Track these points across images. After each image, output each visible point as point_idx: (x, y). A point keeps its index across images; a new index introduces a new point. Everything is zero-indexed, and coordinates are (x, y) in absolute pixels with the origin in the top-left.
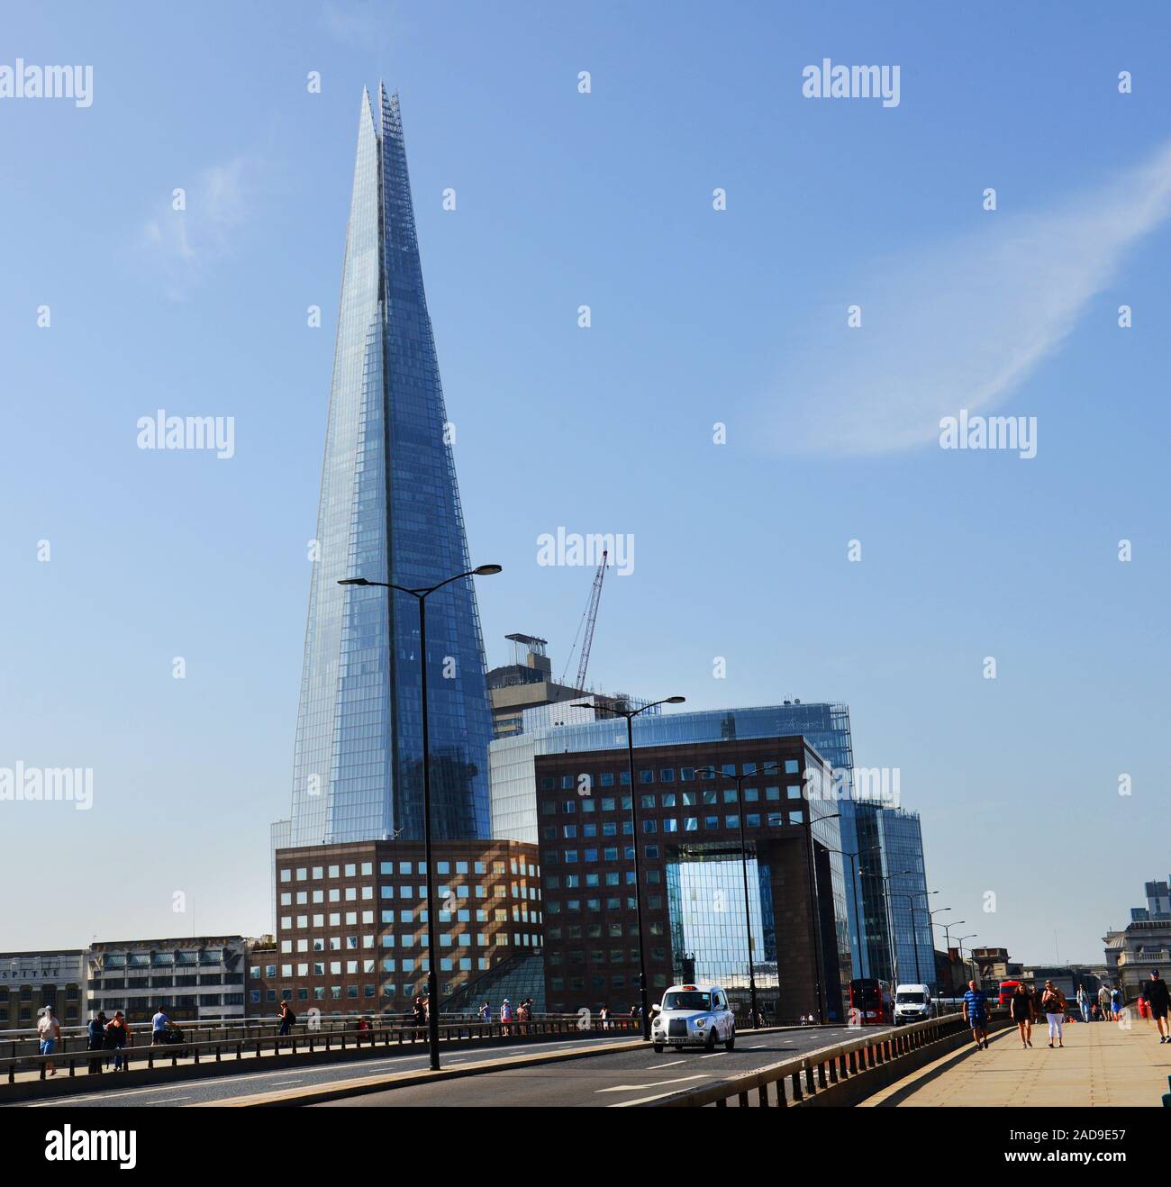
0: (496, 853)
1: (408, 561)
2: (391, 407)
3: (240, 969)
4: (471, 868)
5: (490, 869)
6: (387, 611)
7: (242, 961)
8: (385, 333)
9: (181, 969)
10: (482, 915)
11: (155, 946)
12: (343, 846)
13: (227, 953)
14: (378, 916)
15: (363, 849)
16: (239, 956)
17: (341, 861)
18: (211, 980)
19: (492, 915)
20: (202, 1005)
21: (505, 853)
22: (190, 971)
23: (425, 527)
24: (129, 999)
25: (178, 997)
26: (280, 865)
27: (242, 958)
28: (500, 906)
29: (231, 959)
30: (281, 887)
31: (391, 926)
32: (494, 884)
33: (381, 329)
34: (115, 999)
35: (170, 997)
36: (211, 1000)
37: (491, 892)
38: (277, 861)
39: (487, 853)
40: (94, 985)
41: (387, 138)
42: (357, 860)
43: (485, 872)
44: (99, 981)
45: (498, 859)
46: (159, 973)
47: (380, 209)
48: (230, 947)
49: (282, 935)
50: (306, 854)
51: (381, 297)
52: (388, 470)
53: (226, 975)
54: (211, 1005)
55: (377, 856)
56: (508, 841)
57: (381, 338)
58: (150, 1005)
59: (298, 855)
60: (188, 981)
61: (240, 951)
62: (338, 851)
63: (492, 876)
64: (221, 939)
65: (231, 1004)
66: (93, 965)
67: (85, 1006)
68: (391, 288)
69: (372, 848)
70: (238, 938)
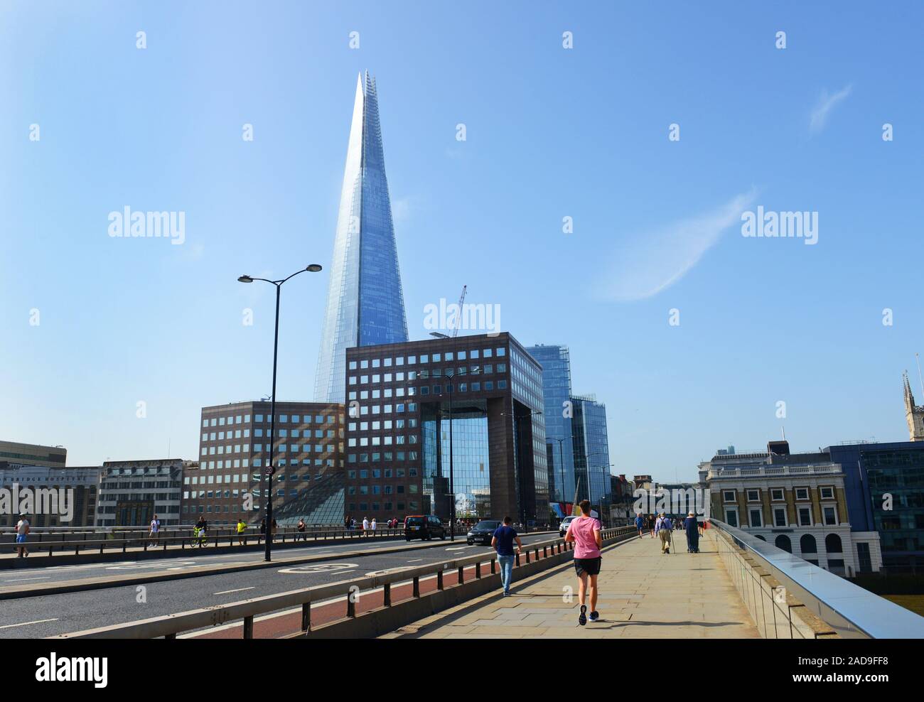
0: (329, 411)
1: (369, 288)
2: (364, 215)
3: (179, 478)
4: (314, 419)
5: (325, 420)
6: (357, 312)
7: (180, 474)
8: (362, 184)
9: (147, 478)
10: (319, 448)
11: (135, 465)
12: (236, 405)
13: (172, 469)
14: (252, 448)
15: (246, 407)
16: (179, 471)
17: (234, 414)
18: (163, 485)
19: (325, 448)
20: (157, 500)
21: (336, 411)
22: (152, 479)
23: (379, 273)
24: (119, 495)
25: (144, 494)
26: (204, 417)
27: (181, 472)
28: (330, 443)
29: (174, 472)
30: (203, 430)
31: (259, 454)
32: (327, 430)
33: (360, 180)
34: (112, 495)
35: (140, 494)
36: (162, 497)
37: (325, 434)
38: (202, 414)
39: (324, 411)
40: (103, 486)
41: (368, 95)
42: (243, 413)
43: (322, 422)
44: (104, 484)
45: (331, 414)
46: (135, 480)
47: (363, 127)
48: (175, 466)
49: (202, 458)
50: (216, 410)
51: (362, 166)
52: (361, 246)
53: (171, 482)
54: (162, 500)
55: (253, 411)
56: (338, 404)
57: (360, 185)
58: (129, 499)
59: (213, 411)
60: (150, 485)
61: (180, 468)
62: (233, 408)
63: (326, 425)
64: (170, 461)
65: (173, 499)
66: (103, 474)
67: (97, 499)
68: (366, 162)
69: (251, 406)
70: (180, 460)
